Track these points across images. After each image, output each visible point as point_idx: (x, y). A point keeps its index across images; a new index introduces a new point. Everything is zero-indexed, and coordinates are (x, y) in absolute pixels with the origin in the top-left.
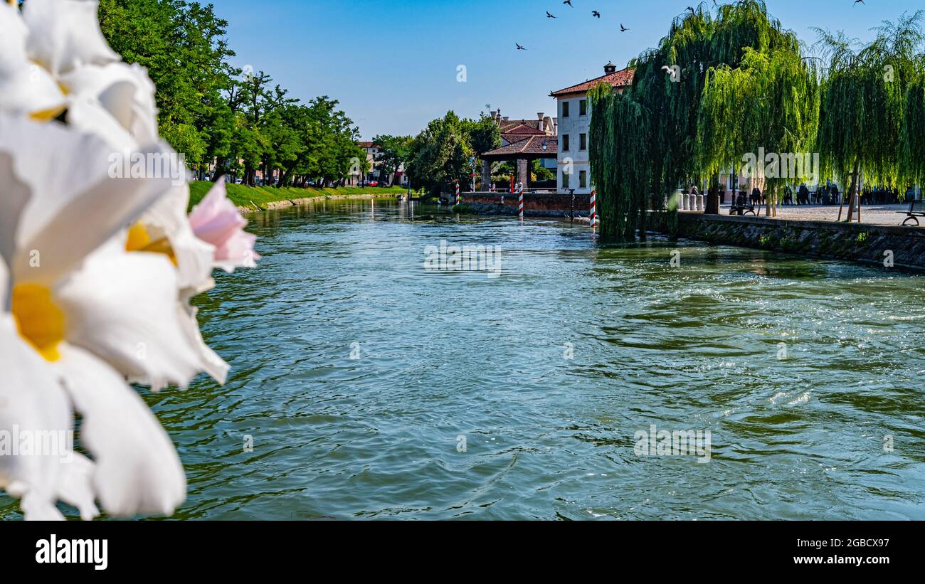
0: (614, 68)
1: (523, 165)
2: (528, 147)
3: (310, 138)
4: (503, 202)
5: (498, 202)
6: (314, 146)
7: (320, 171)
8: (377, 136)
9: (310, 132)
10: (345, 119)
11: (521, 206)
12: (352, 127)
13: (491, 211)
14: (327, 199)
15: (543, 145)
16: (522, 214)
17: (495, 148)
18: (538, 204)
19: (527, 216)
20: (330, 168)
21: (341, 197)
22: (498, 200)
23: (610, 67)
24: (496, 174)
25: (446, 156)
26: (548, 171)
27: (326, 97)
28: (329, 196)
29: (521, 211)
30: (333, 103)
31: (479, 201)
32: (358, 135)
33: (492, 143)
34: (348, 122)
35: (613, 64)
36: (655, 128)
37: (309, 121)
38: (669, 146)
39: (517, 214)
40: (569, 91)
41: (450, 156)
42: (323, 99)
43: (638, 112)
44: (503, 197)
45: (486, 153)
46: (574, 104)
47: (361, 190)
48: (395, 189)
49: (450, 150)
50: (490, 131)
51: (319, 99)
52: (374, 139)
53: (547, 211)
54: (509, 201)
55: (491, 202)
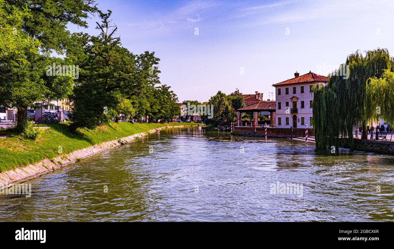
0: (298, 74)
1: (256, 115)
2: (258, 107)
3: (162, 103)
4: (255, 131)
5: (254, 131)
6: (164, 106)
7: (164, 116)
8: (185, 101)
9: (162, 100)
10: (173, 94)
11: (266, 133)
12: (176, 97)
13: (250, 135)
14: (166, 128)
15: (270, 107)
16: (266, 137)
17: (242, 107)
18: (273, 132)
19: (269, 138)
20: (168, 115)
21: (171, 127)
22: (253, 130)
23: (297, 74)
24: (243, 118)
25: (222, 110)
26: (264, 116)
27: (166, 85)
28: (167, 127)
29: (266, 135)
30: (168, 87)
31: (244, 130)
32: (178, 101)
33: (241, 105)
34: (174, 95)
35: (298, 72)
36: (342, 103)
37: (162, 96)
38: (348, 111)
39: (264, 136)
40: (281, 84)
41: (224, 110)
42: (164, 86)
43: (335, 96)
44: (255, 129)
45: (239, 109)
46: (283, 90)
47: (179, 123)
48: (192, 123)
49: (223, 108)
50: (240, 100)
51: (162, 86)
52: (183, 102)
53: (277, 136)
54: (259, 131)
55: (250, 131)
